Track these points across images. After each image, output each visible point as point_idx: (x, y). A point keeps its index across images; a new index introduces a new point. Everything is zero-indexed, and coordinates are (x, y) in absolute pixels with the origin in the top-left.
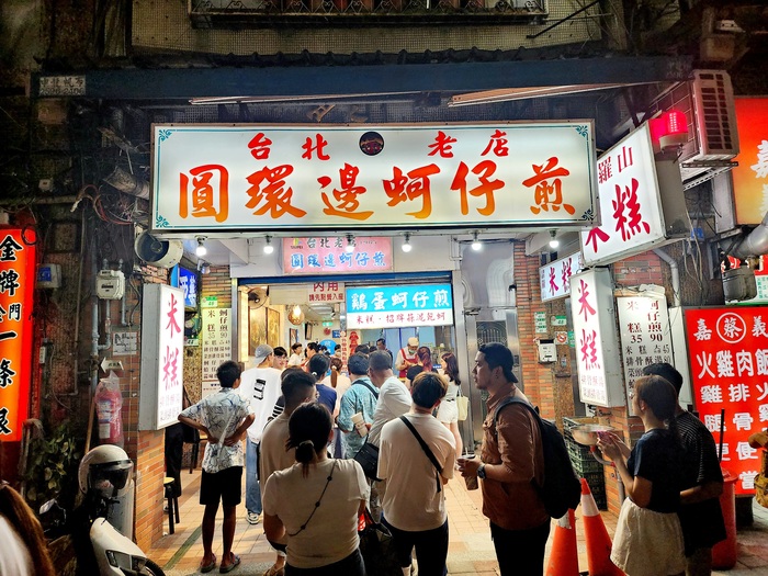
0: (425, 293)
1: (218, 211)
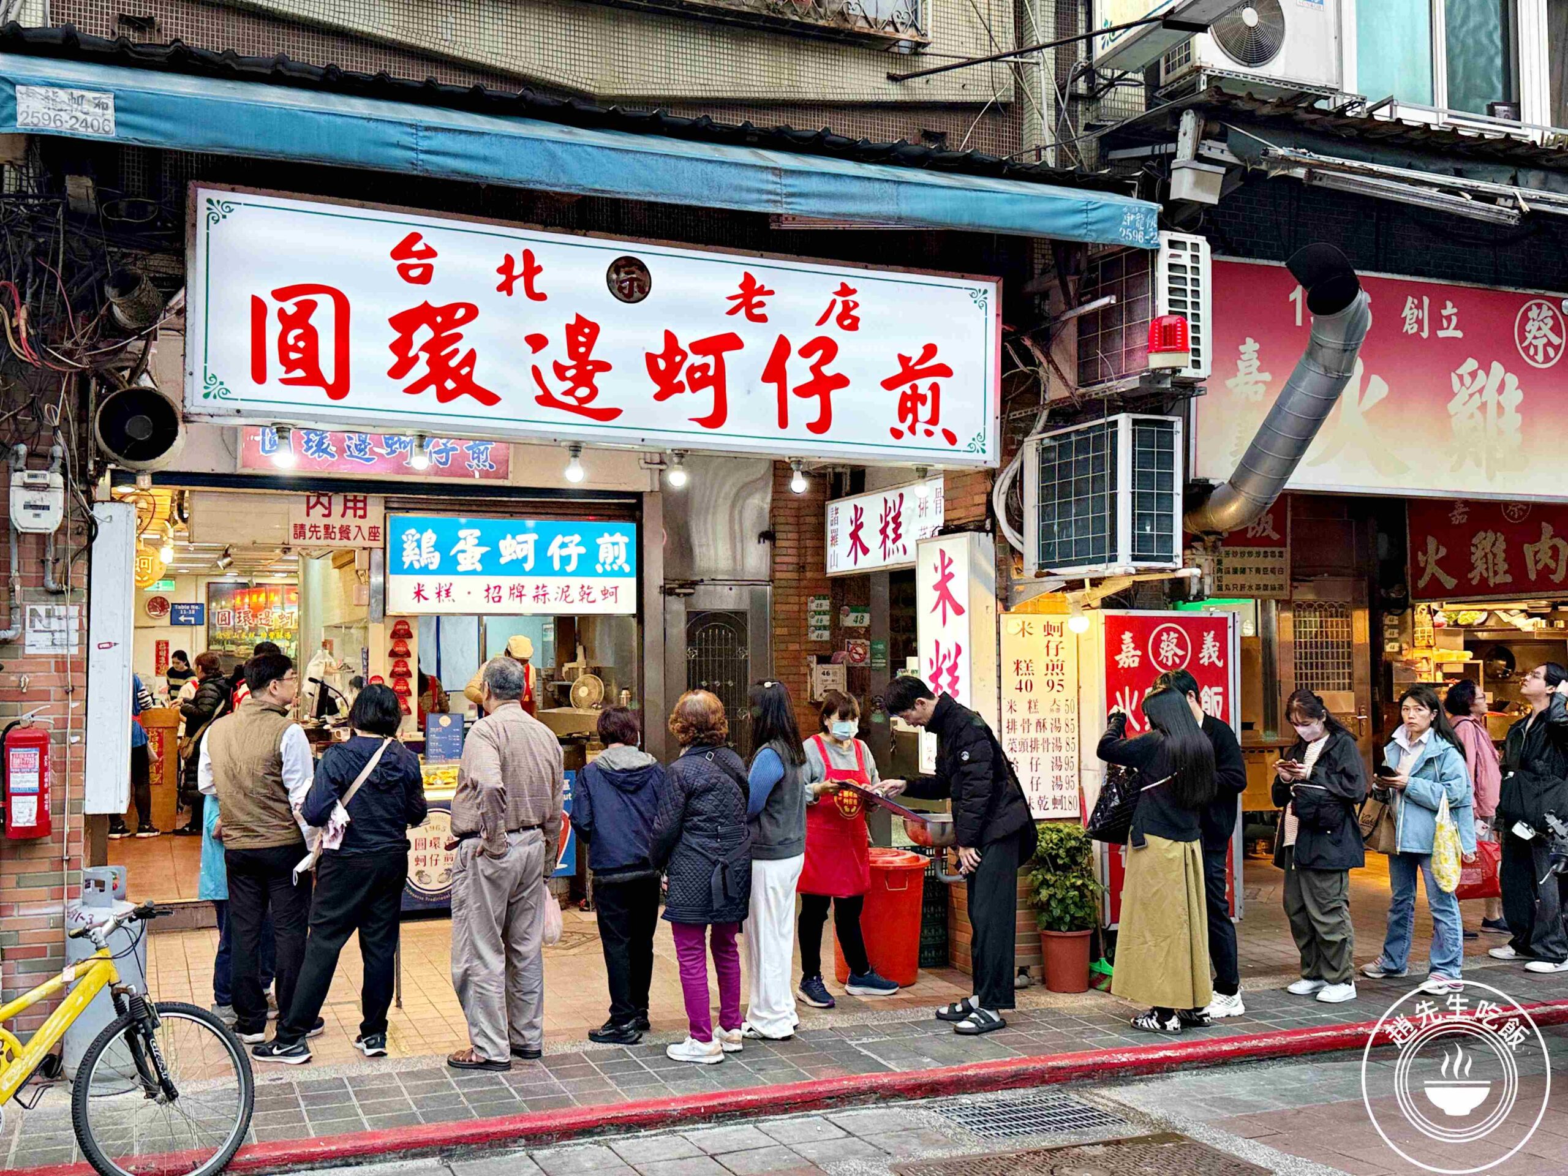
0: (577, 538)
1: (330, 377)
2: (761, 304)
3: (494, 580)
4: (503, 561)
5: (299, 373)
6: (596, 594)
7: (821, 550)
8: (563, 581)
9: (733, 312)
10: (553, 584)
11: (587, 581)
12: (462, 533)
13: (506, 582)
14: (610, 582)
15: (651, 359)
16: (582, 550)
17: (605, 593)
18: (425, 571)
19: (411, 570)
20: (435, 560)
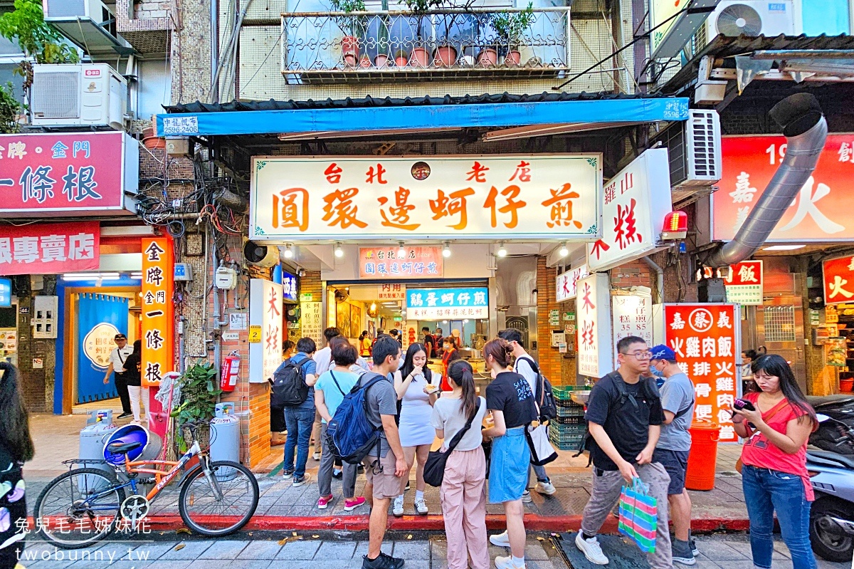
0: (467, 294)
1: (301, 223)
2: (483, 174)
3: (439, 308)
4: (443, 302)
5: (290, 222)
6: (474, 312)
7: (554, 294)
8: (462, 308)
9: (470, 179)
10: (459, 309)
11: (471, 308)
12: (429, 294)
13: (444, 309)
14: (479, 308)
15: (432, 203)
16: (469, 298)
17: (477, 311)
18: (418, 306)
19: (414, 306)
20: (421, 302)
